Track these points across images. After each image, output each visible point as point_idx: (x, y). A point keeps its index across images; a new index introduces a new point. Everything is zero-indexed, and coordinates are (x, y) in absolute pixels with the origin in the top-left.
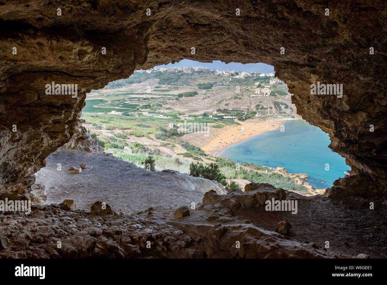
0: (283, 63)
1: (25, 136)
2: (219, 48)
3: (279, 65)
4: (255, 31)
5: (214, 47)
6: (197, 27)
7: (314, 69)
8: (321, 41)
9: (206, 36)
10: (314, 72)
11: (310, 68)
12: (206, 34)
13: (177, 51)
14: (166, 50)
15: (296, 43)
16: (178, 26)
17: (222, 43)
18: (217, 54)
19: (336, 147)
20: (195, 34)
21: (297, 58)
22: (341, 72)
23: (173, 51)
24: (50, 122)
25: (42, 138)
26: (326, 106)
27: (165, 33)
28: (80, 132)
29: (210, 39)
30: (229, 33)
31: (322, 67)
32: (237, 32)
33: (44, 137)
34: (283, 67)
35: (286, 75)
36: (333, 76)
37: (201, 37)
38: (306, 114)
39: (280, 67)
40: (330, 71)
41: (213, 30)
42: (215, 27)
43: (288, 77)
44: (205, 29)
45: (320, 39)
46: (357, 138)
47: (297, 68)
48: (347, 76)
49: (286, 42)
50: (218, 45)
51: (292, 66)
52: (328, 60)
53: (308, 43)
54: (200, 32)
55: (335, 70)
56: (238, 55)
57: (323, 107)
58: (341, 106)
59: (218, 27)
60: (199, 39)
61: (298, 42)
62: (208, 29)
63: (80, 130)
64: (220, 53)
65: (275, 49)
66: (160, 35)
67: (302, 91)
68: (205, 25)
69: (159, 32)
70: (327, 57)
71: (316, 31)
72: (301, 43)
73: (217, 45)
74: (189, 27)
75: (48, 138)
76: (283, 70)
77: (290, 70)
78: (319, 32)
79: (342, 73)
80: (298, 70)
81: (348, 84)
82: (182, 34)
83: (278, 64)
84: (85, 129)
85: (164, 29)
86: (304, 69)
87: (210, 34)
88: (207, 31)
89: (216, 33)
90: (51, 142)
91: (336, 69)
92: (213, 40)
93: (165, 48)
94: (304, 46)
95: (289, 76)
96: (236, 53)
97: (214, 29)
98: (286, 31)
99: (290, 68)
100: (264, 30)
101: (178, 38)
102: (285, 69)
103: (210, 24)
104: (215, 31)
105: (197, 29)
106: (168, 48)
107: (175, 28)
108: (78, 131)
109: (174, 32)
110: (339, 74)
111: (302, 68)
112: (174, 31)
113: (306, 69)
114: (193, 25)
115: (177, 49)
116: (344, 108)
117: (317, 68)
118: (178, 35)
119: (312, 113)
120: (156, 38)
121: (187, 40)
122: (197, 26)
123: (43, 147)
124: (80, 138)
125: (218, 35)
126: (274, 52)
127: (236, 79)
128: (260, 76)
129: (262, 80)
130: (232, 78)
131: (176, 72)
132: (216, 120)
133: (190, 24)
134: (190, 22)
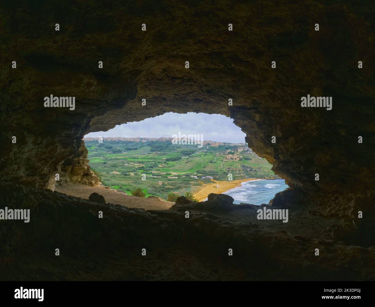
1: (44, 142)
2: (190, 97)
4: (213, 79)
5: (186, 96)
8: (258, 84)
10: (257, 112)
11: (255, 110)
12: (180, 85)
13: (160, 101)
14: (152, 99)
15: (242, 86)
16: (160, 78)
17: (192, 93)
18: (189, 102)
20: (172, 85)
21: (245, 102)
24: (64, 135)
25: (57, 146)
27: (151, 83)
28: (86, 169)
29: (183, 89)
30: (195, 83)
31: (263, 108)
32: (201, 81)
33: (58, 145)
35: (238, 116)
37: (177, 87)
40: (268, 110)
42: (186, 80)
44: (178, 81)
45: (257, 82)
46: (289, 157)
49: (235, 86)
50: (189, 94)
51: (243, 109)
52: (266, 101)
53: (250, 86)
54: (176, 83)
55: (271, 109)
56: (204, 102)
59: (188, 79)
60: (175, 89)
62: (182, 81)
63: (86, 167)
64: (191, 101)
66: (147, 85)
67: (250, 129)
68: (179, 78)
69: (146, 82)
71: (254, 77)
72: (245, 86)
74: (168, 79)
75: (61, 147)
76: (237, 113)
77: (241, 112)
79: (276, 110)
80: (246, 112)
82: (163, 84)
83: (232, 109)
84: (89, 167)
85: (149, 80)
86: (251, 111)
88: (180, 83)
90: (63, 150)
92: (186, 89)
93: (151, 98)
95: (241, 117)
96: (202, 101)
100: (219, 78)
101: (160, 87)
103: (182, 77)
104: (186, 82)
105: (173, 81)
106: (153, 98)
107: (158, 79)
108: (84, 168)
109: (157, 83)
110: (274, 111)
111: (249, 110)
112: (157, 81)
114: (170, 77)
115: (160, 99)
116: (279, 135)
117: (259, 109)
118: (160, 84)
119: (259, 146)
120: (144, 87)
121: (166, 89)
122: (174, 78)
123: (57, 153)
124: (86, 174)
125: (188, 85)
127: (212, 147)
128: (231, 145)
129: (232, 148)
130: (208, 146)
131: (165, 141)
132: (196, 179)
133: (168, 77)
134: (168, 75)
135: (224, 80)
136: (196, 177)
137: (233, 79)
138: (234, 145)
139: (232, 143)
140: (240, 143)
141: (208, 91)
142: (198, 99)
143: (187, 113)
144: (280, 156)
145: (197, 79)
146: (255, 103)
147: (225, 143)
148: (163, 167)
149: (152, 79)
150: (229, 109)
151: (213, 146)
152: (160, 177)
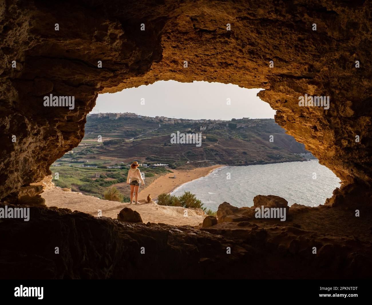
0: (278, 76)
1: (42, 131)
3: (274, 79)
4: (269, 34)
5: (211, 58)
6: (201, 33)
7: (312, 80)
8: (335, 44)
9: (209, 44)
10: (312, 83)
11: (307, 79)
12: (209, 41)
13: (167, 64)
15: (311, 46)
16: (184, 30)
17: (222, 53)
18: (213, 66)
19: (333, 157)
20: (199, 41)
21: (298, 69)
22: (341, 80)
23: (162, 64)
24: (66, 118)
25: (58, 136)
26: (327, 115)
27: (169, 38)
29: (212, 47)
30: (237, 39)
31: (321, 77)
32: (248, 37)
34: (278, 80)
35: (281, 87)
36: (332, 84)
37: (204, 45)
38: (296, 129)
39: (275, 81)
40: (329, 80)
41: (217, 37)
43: (283, 90)
44: (208, 36)
45: (334, 42)
47: (293, 80)
48: (348, 83)
49: (299, 46)
50: (217, 55)
51: (288, 78)
52: (331, 68)
53: (322, 47)
54: (203, 39)
55: (335, 79)
56: (233, 68)
57: (324, 116)
58: (344, 112)
59: (223, 34)
60: (201, 47)
61: (312, 46)
62: (213, 36)
65: (279, 57)
67: (295, 105)
68: (210, 32)
70: (330, 66)
71: (333, 34)
72: (315, 46)
73: (215, 55)
74: (195, 32)
75: (63, 137)
76: (279, 83)
77: (285, 82)
78: (336, 34)
79: (343, 81)
80: (294, 82)
81: (348, 91)
82: (186, 40)
83: (272, 77)
85: (168, 33)
86: (301, 81)
87: (213, 42)
88: (211, 38)
89: (220, 41)
90: (63, 142)
91: (337, 78)
92: (215, 48)
94: (317, 49)
95: (285, 89)
96: (232, 66)
97: (219, 36)
98: (302, 35)
99: (286, 81)
100: (279, 34)
101: (181, 44)
102: (280, 82)
103: (215, 31)
104: (219, 38)
105: (200, 35)
107: (180, 32)
109: (178, 37)
110: (340, 82)
111: (299, 80)
112: (179, 35)
113: (303, 80)
114: (198, 30)
115: (168, 62)
116: (348, 114)
117: (315, 78)
118: (182, 40)
119: (302, 128)
125: (222, 43)
126: (278, 61)
127: (165, 125)
128: (190, 122)
129: (192, 126)
130: (161, 124)
131: (101, 118)
132: (145, 168)
133: (196, 29)
134: (196, 26)
135: (286, 37)
136: (146, 165)
137: (300, 36)
138: (194, 122)
139: (191, 120)
140: (202, 120)
141: (251, 52)
142: (226, 63)
143: (193, 82)
144: (343, 141)
145: (242, 35)
146: (312, 70)
147: (181, 120)
148: (99, 153)
149: (172, 32)
150: (268, 78)
151: (167, 123)
152: (96, 167)
